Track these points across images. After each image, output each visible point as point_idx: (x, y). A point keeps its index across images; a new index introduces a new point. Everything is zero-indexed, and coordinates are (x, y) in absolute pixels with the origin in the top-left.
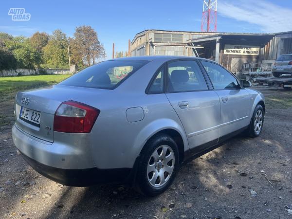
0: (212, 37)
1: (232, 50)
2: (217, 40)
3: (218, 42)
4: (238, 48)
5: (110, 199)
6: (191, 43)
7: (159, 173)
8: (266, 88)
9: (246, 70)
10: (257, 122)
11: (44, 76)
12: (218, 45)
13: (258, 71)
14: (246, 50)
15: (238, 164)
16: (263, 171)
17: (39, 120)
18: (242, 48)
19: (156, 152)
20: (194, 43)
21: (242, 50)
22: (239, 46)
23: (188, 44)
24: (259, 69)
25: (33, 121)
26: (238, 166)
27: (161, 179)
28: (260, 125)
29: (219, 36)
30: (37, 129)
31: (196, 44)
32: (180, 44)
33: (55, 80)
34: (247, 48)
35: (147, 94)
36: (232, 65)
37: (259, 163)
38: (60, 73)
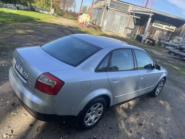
0: (148, 13)
1: (158, 24)
2: (151, 16)
3: (151, 17)
4: (162, 24)
5: (60, 126)
6: (133, 13)
7: (92, 117)
8: (172, 56)
9: (163, 40)
10: (159, 88)
11: (33, 12)
12: (150, 19)
13: (170, 42)
14: (167, 26)
15: (139, 116)
16: (152, 124)
17: (27, 77)
18: (165, 25)
19: (93, 107)
20: (135, 13)
21: (164, 26)
22: (164, 23)
23: (131, 13)
24: (172, 41)
25: (23, 75)
26: (139, 117)
27: (92, 121)
28: (159, 90)
29: (152, 13)
30: (25, 82)
31: (136, 14)
32: (126, 12)
33: (40, 18)
34: (168, 25)
35: (96, 72)
36: (155, 35)
37: (152, 118)
38: (43, 12)
